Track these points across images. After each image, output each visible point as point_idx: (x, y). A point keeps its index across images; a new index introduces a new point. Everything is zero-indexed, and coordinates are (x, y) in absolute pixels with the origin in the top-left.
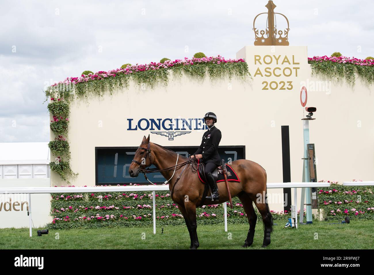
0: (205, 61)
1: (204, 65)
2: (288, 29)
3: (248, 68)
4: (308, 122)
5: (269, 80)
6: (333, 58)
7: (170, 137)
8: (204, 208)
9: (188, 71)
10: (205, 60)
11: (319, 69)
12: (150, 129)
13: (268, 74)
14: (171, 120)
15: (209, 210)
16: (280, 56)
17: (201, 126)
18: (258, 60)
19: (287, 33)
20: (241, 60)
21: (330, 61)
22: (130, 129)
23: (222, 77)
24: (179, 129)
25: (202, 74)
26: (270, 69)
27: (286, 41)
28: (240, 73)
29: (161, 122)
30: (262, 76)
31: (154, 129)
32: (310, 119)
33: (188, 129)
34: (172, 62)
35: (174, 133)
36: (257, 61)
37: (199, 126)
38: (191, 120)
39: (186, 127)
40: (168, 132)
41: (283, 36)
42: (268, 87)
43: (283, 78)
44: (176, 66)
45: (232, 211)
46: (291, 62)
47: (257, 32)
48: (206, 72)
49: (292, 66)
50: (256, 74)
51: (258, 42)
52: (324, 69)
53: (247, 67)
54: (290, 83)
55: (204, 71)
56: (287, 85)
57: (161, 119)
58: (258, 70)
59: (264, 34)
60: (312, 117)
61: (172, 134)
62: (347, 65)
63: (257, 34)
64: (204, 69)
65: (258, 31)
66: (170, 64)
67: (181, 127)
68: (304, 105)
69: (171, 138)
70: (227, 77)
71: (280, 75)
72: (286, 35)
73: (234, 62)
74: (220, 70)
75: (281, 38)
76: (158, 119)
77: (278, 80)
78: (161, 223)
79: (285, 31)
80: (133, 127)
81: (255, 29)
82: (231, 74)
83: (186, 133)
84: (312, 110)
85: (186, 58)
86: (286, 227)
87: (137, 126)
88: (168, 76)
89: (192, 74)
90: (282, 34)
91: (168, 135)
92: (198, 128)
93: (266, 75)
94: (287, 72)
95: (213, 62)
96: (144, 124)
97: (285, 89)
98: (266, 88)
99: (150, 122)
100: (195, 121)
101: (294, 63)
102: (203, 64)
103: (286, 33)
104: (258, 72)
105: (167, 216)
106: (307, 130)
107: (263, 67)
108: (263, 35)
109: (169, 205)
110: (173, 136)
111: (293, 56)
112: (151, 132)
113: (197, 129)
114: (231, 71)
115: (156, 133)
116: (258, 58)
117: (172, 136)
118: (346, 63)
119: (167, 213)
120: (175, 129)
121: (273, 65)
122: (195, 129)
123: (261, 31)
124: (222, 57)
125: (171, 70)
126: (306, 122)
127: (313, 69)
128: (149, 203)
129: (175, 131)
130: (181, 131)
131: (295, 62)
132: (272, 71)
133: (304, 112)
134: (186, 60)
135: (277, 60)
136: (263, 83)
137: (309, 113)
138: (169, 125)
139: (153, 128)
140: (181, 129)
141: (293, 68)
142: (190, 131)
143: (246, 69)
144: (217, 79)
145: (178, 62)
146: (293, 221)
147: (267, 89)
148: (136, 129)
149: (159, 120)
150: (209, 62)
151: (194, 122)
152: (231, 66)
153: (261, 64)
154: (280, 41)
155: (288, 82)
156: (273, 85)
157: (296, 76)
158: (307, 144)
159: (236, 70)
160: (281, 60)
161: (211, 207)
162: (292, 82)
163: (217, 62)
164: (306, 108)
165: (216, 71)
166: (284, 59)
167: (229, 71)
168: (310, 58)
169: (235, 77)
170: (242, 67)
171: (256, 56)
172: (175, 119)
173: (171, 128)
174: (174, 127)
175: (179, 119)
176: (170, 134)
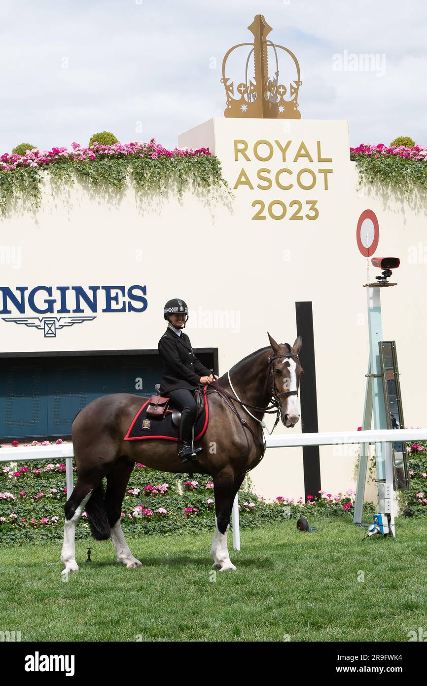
0: (122, 152)
1: (121, 160)
2: (298, 83)
3: (220, 169)
4: (379, 291)
5: (267, 197)
6: (398, 149)
7: (47, 329)
8: (138, 496)
9: (88, 174)
10: (124, 150)
13: (266, 184)
14: (49, 290)
15: (148, 499)
16: (289, 143)
17: (117, 303)
18: (243, 151)
19: (295, 91)
20: (203, 150)
21: (395, 155)
23: (163, 188)
24: (69, 311)
25: (118, 184)
26: (268, 171)
27: (295, 109)
28: (204, 180)
29: (27, 294)
30: (252, 188)
31: (10, 312)
32: (385, 284)
33: (88, 312)
34: (48, 154)
35: (56, 321)
36: (240, 154)
37: (113, 303)
38: (94, 289)
39: (83, 305)
40: (43, 318)
41: (288, 98)
42: (265, 213)
43: (297, 193)
44: (56, 161)
45: (201, 502)
46: (314, 156)
47: (231, 88)
48: (127, 178)
49: (316, 166)
50: (239, 182)
51: (233, 110)
52: (386, 174)
53: (219, 166)
54: (312, 204)
55: (123, 175)
56: (306, 210)
57: (26, 288)
58: (243, 173)
61: (52, 322)
63: (230, 94)
64: (123, 170)
65: (232, 85)
66: (44, 158)
67: (71, 304)
68: (367, 252)
69: (50, 332)
70: (173, 190)
71: (291, 186)
72: (294, 95)
73: (186, 154)
74: (159, 173)
75: (282, 102)
76: (18, 288)
77: (286, 197)
78: (44, 535)
79: (292, 87)
81: (225, 80)
82: (182, 181)
83: (83, 320)
84: (389, 264)
85: (75, 146)
86: (371, 534)
88: (40, 185)
89: (95, 183)
90: (285, 93)
91: (42, 325)
92: (113, 308)
93: (260, 187)
94: (307, 179)
95: (141, 155)
97: (301, 218)
98: (261, 215)
99: (1, 294)
100: (104, 292)
101: (321, 160)
102: (118, 158)
103: (293, 90)
104: (243, 179)
105: (53, 518)
106: (377, 309)
107: (252, 168)
108: (245, 95)
109: (54, 490)
110: (55, 328)
111: (319, 143)
112: (3, 319)
113: (108, 309)
114: (184, 176)
115: (15, 321)
116: (241, 146)
117: (53, 328)
119: (54, 511)
120: (59, 312)
121: (276, 164)
122: (104, 311)
123: (240, 86)
124: (157, 144)
125: (46, 171)
126: (374, 291)
127: (362, 172)
129: (59, 316)
130: (72, 314)
131: (322, 157)
132: (272, 177)
133: (368, 269)
134: (77, 149)
135: (284, 151)
136: (253, 205)
137: (383, 271)
138: (46, 301)
139: (9, 309)
140: (71, 311)
141: (319, 170)
142: (94, 314)
143: (217, 172)
144: (153, 195)
145: (60, 154)
146: (385, 520)
147: (264, 218)
149: (22, 290)
150: (132, 153)
151: (101, 295)
152: (183, 165)
153: (248, 160)
154: (282, 109)
155: (308, 202)
156: (277, 210)
157: (326, 189)
158: (379, 343)
159: (194, 174)
160: (291, 153)
161: (151, 492)
162: (316, 202)
163: (150, 155)
164: (374, 259)
165: (149, 174)
166: (300, 150)
167: (180, 177)
168: (355, 147)
169: (192, 190)
170: (208, 167)
171: (237, 142)
172: (58, 288)
173: (50, 310)
174: (57, 306)
175: (68, 288)
176: (47, 322)
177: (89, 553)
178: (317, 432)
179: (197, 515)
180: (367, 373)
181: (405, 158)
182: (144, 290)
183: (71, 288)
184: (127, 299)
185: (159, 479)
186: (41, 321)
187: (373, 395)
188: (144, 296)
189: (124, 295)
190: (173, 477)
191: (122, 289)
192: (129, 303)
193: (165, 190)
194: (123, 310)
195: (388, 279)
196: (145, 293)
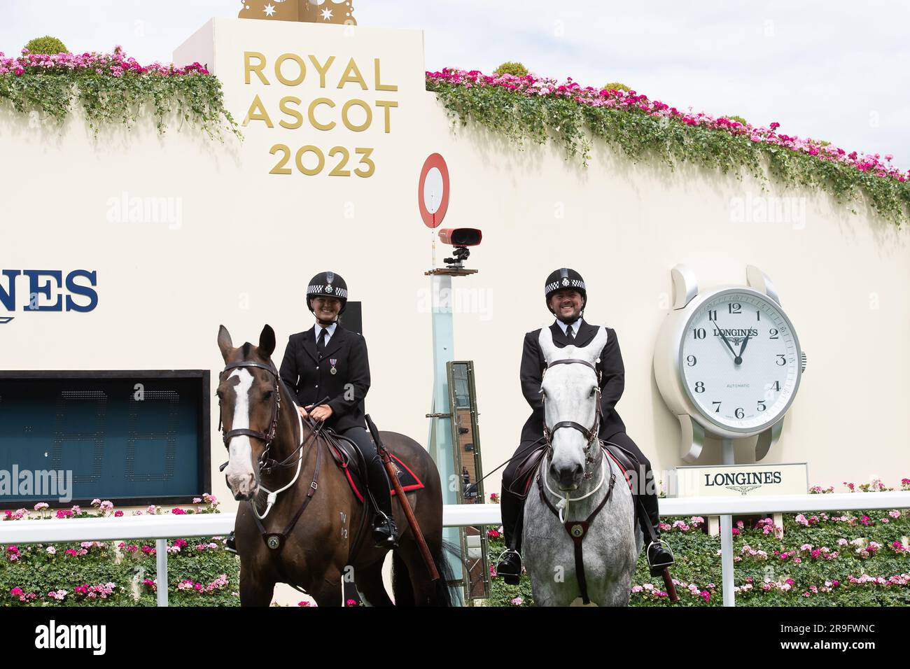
0: (67, 64)
1: (63, 76)
3: (221, 94)
4: (450, 282)
5: (294, 141)
6: (501, 78)
9: (6, 95)
10: (69, 62)
13: (292, 120)
16: (331, 59)
17: (49, 297)
18: (258, 70)
20: (197, 66)
21: (495, 86)
23: (130, 121)
25: (58, 112)
26: (297, 102)
27: (348, 14)
28: (196, 110)
30: (271, 126)
32: (458, 271)
36: (253, 75)
37: (42, 296)
38: (12, 274)
42: (291, 164)
43: (342, 137)
46: (371, 83)
48: (73, 103)
49: (372, 96)
50: (251, 117)
51: (253, 12)
53: (219, 90)
54: (365, 153)
55: (65, 98)
56: (354, 162)
58: (257, 103)
60: (466, 264)
62: (553, 103)
64: (64, 91)
68: (432, 220)
70: (146, 125)
71: (331, 126)
73: (173, 73)
74: (122, 98)
77: (325, 142)
82: (161, 112)
84: (465, 238)
89: (19, 108)
92: (41, 304)
93: (283, 124)
94: (357, 116)
95: (97, 70)
97: (347, 174)
98: (284, 167)
100: (27, 278)
101: (379, 87)
102: (60, 74)
104: (257, 112)
107: (272, 96)
111: (377, 62)
114: (163, 103)
116: (255, 62)
118: (548, 96)
121: (308, 91)
122: (26, 309)
124: (128, 55)
126: (442, 282)
131: (381, 84)
132: (303, 109)
133: (434, 247)
135: (322, 71)
136: (272, 152)
137: (456, 250)
141: (377, 102)
142: (10, 314)
143: (216, 99)
144: (113, 132)
147: (288, 172)
150: (83, 68)
152: (162, 86)
153: (266, 83)
154: (327, 14)
155: (359, 151)
156: (310, 161)
157: (387, 131)
158: (448, 363)
159: (179, 101)
160: (334, 75)
161: (86, 595)
162: (371, 150)
163: (112, 71)
164: (442, 231)
165: (107, 99)
166: (347, 71)
167: (156, 105)
168: (433, 71)
169: (177, 125)
170: (201, 90)
171: (248, 55)
180: (430, 412)
181: (510, 88)
182: (92, 277)
184: (65, 291)
185: (101, 575)
187: (438, 446)
188: (94, 288)
189: (60, 285)
190: (125, 572)
191: (57, 275)
192: (68, 297)
193: (134, 123)
194: (57, 308)
195: (464, 262)
196: (94, 283)
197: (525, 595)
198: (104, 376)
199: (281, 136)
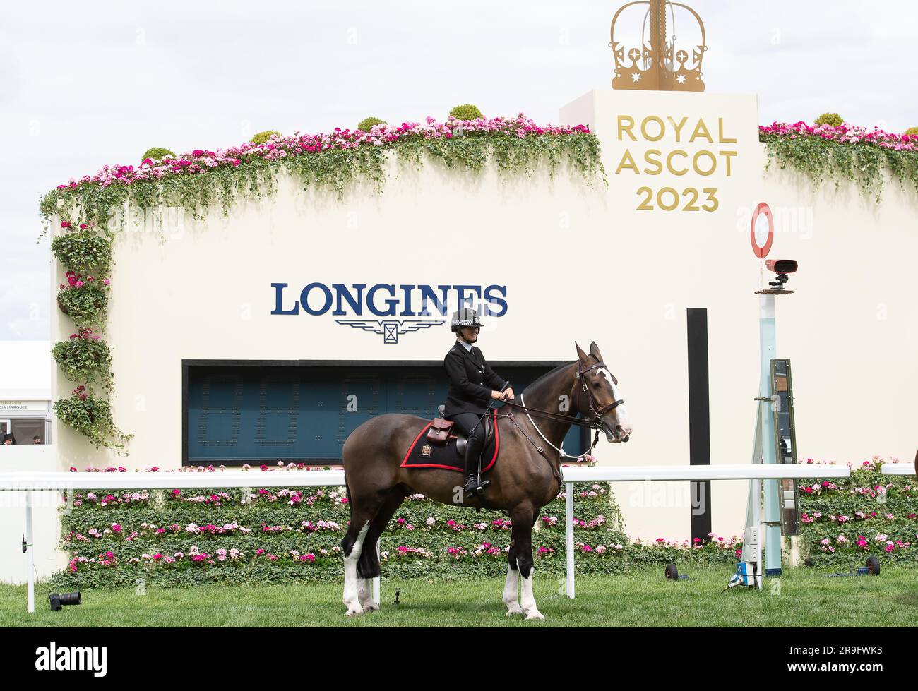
0: (484, 128)
1: (481, 138)
4: (774, 299)
5: (656, 183)
6: (820, 129)
7: (387, 334)
8: (484, 532)
9: (440, 154)
10: (485, 126)
11: (788, 157)
12: (334, 313)
13: (654, 168)
14: (391, 289)
15: (496, 535)
16: (685, 120)
17: (471, 306)
18: (628, 129)
20: (580, 127)
21: (815, 135)
22: (279, 310)
23: (530, 171)
24: (413, 314)
25: (478, 165)
26: (658, 153)
27: (698, 78)
28: (579, 161)
29: (365, 292)
30: (637, 173)
31: (344, 313)
32: (780, 291)
33: (436, 315)
34: (396, 130)
35: (399, 325)
36: (624, 133)
37: (466, 305)
38: (445, 289)
39: (431, 307)
40: (383, 321)
41: (689, 65)
42: (653, 202)
43: (692, 180)
44: (405, 138)
45: (559, 541)
46: (715, 136)
48: (488, 159)
49: (716, 148)
50: (622, 166)
51: (623, 81)
52: (801, 159)
53: (598, 146)
54: (711, 192)
55: (483, 156)
56: (703, 200)
57: (364, 286)
58: (627, 155)
59: (638, 58)
60: (785, 286)
61: (394, 326)
62: (861, 149)
63: (619, 59)
64: (483, 150)
66: (390, 135)
68: (761, 253)
69: (391, 337)
70: (543, 174)
71: (685, 171)
72: (698, 61)
73: (563, 133)
74: (526, 154)
75: (682, 70)
76: (355, 286)
77: (679, 184)
80: (288, 305)
82: (554, 164)
83: (431, 325)
84: (785, 267)
85: (430, 121)
86: (732, 585)
87: (297, 303)
88: (383, 167)
89: (449, 164)
90: (685, 59)
91: (382, 329)
93: (647, 171)
94: (704, 163)
95: (506, 132)
96: (317, 299)
97: (697, 209)
98: (648, 205)
99: (334, 292)
100: (456, 291)
101: (722, 141)
102: (478, 136)
104: (627, 162)
106: (771, 321)
107: (639, 149)
108: (637, 62)
110: (397, 333)
111: (721, 120)
112: (337, 321)
114: (556, 158)
115: (350, 324)
116: (626, 123)
117: (394, 333)
118: (858, 143)
119: (384, 546)
120: (402, 314)
121: (667, 145)
124: (527, 119)
125: (392, 150)
126: (768, 299)
127: (772, 155)
128: (333, 515)
129: (402, 319)
130: (417, 317)
131: (724, 137)
132: (662, 159)
133: (761, 273)
134: (432, 124)
135: (678, 129)
136: (639, 193)
137: (778, 275)
138: (387, 301)
139: (343, 310)
140: (417, 314)
142: (443, 318)
143: (595, 153)
144: (517, 180)
145: (410, 130)
146: (750, 570)
147: (651, 208)
148: (295, 312)
149: (360, 288)
150: (495, 130)
151: (453, 295)
152: (555, 144)
153: (634, 139)
154: (681, 79)
155: (706, 191)
156: (668, 199)
157: (728, 175)
158: (771, 360)
159: (569, 155)
160: (687, 131)
161: (500, 527)
162: (715, 190)
163: (517, 132)
164: (768, 261)
165: (514, 156)
166: (697, 129)
167: (551, 158)
168: (765, 126)
169: (567, 173)
170: (585, 147)
171: (621, 118)
172: (402, 287)
173: (392, 311)
174: (400, 308)
175: (413, 287)
176: (388, 326)
177: (398, 594)
178: (709, 464)
179: (553, 556)
180: (758, 397)
181: (827, 139)
182: (503, 290)
183: (417, 287)
184: (483, 301)
186: (380, 325)
187: (763, 422)
188: (504, 298)
189: (480, 297)
191: (478, 289)
192: (486, 305)
193: (534, 174)
195: (784, 285)
196: (505, 295)
197: (832, 538)
198: (512, 365)
199: (645, 180)
